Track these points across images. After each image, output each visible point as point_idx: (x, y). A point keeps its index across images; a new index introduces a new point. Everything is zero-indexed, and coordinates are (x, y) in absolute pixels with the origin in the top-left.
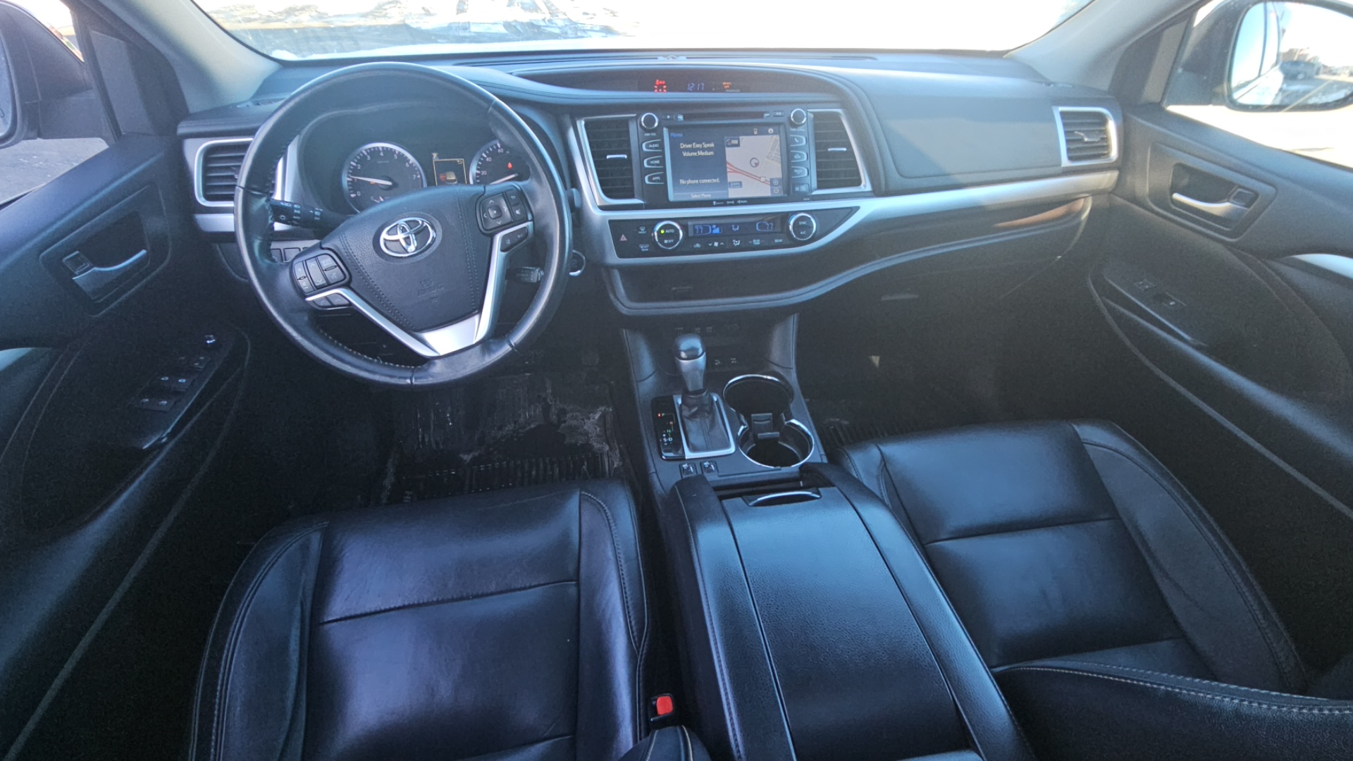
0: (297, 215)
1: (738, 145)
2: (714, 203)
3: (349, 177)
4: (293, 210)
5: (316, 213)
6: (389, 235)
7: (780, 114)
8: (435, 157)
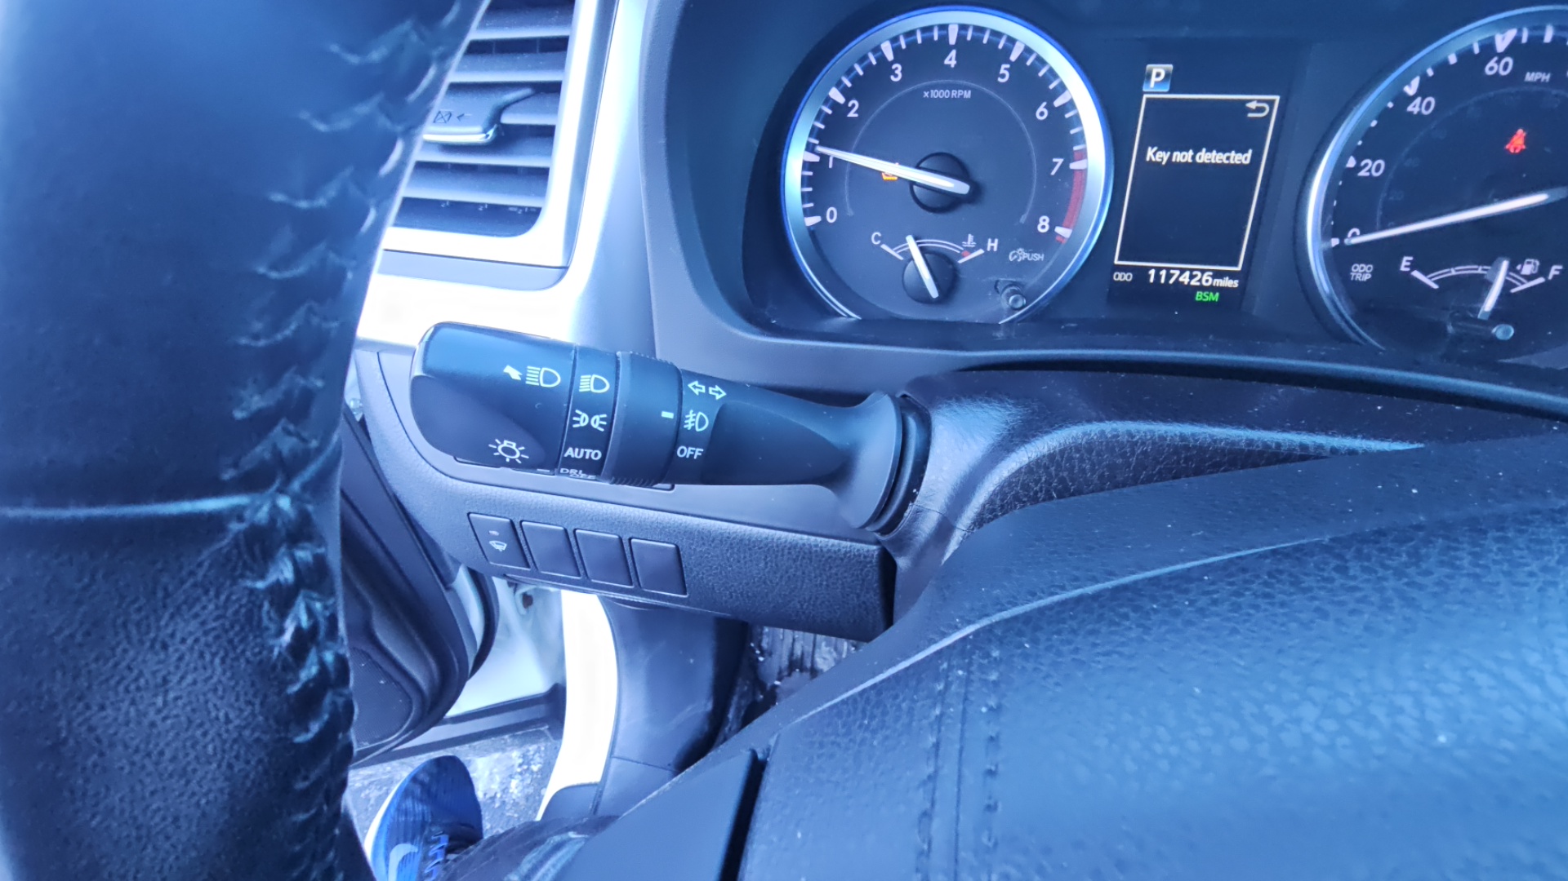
3: (810, 148)
8: (1154, 79)
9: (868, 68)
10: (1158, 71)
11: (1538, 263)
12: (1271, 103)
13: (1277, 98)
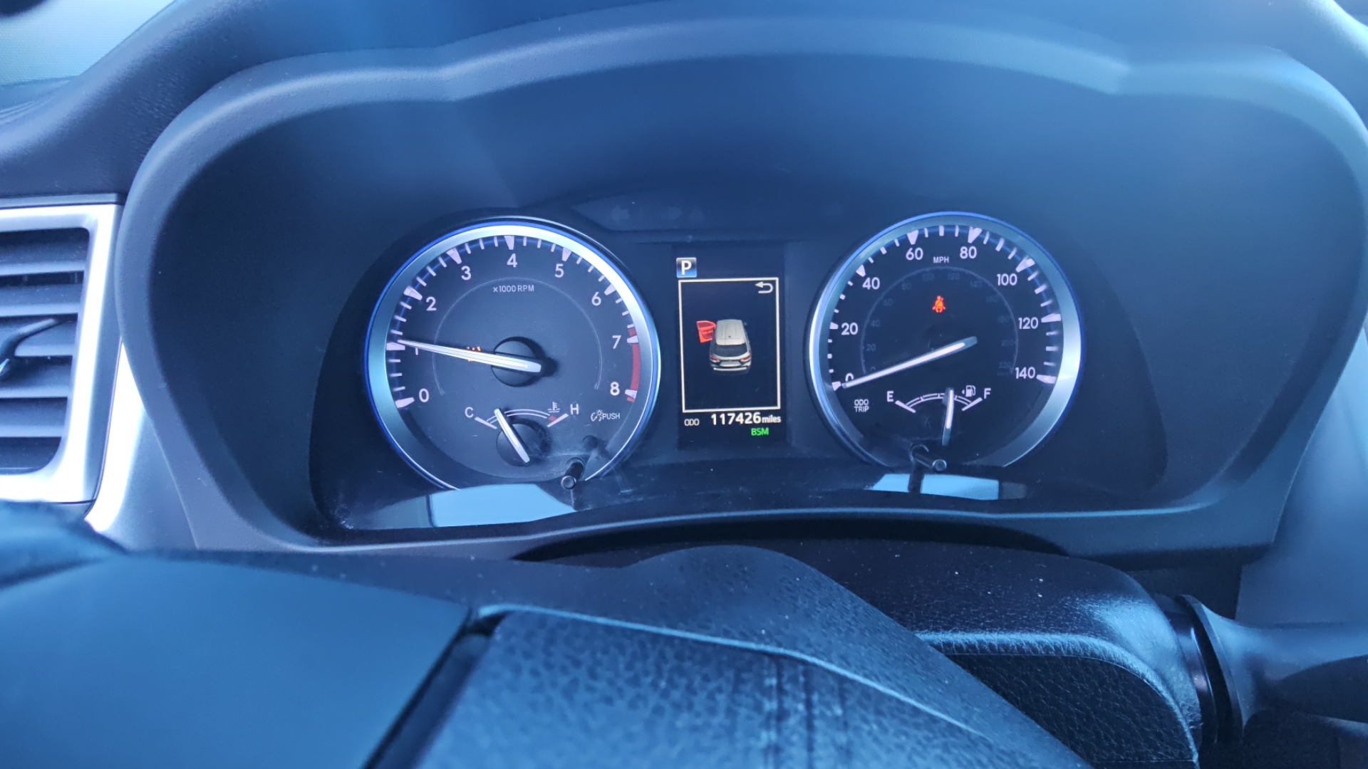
8: (684, 268)
9: (440, 271)
10: (686, 263)
11: (975, 388)
12: (773, 283)
13: (777, 279)
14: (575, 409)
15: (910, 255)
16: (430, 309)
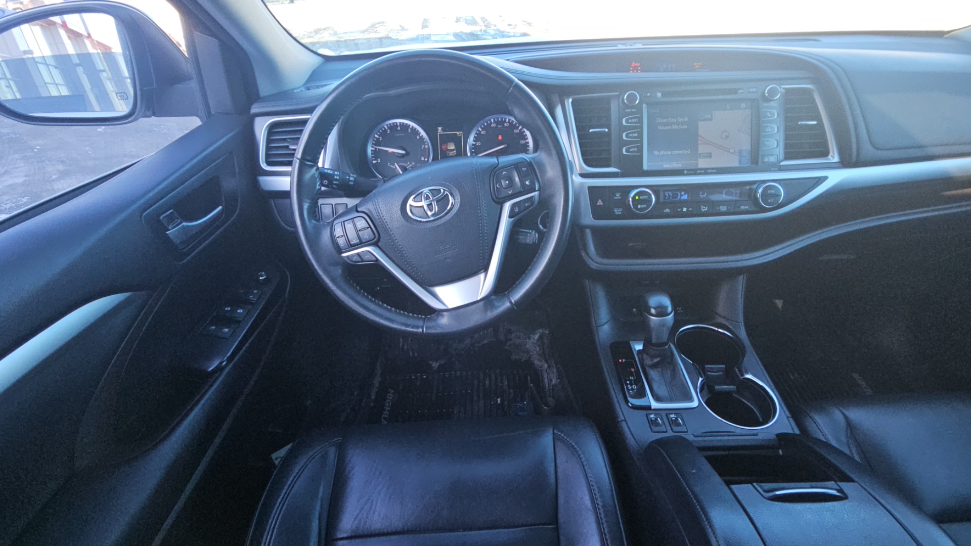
0: (336, 180)
1: (711, 119)
2: (685, 172)
3: (372, 147)
4: (334, 177)
5: (351, 179)
6: (414, 201)
7: (754, 90)
9: (382, 131)
10: (440, 129)
13: (462, 132)
14: (414, 163)
15: (492, 125)
16: (380, 140)
